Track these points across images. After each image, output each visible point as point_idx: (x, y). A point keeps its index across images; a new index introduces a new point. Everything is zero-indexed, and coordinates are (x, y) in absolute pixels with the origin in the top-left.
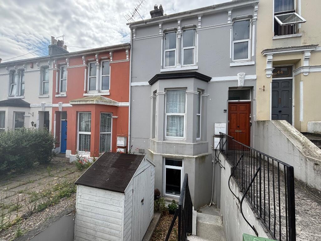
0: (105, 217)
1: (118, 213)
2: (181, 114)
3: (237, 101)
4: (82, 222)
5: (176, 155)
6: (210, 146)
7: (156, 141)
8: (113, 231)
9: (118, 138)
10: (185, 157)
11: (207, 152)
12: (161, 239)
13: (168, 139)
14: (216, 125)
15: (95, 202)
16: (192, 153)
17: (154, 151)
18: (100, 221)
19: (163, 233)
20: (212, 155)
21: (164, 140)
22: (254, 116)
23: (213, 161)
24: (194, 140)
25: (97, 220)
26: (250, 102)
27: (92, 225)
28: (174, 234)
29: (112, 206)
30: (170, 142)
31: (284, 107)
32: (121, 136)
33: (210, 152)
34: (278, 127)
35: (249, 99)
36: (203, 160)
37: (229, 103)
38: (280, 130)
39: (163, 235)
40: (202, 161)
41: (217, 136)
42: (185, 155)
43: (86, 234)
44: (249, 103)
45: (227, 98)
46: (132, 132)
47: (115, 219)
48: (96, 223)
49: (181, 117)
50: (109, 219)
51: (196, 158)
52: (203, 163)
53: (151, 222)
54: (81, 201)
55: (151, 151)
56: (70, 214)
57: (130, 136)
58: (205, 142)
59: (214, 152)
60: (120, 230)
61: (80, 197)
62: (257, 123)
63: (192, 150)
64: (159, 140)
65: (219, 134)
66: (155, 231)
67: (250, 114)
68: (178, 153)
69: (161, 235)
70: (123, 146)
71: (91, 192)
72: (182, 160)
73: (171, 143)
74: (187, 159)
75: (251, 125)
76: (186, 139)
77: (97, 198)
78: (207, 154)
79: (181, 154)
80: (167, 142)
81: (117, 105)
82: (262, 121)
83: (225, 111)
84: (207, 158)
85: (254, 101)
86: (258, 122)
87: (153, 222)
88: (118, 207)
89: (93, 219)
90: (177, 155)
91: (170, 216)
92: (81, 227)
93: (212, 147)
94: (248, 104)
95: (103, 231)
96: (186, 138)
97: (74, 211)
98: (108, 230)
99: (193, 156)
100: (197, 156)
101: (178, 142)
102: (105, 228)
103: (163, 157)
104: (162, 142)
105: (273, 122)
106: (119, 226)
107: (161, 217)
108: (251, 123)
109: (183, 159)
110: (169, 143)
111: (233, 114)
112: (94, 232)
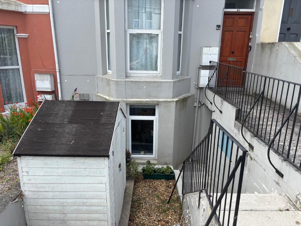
0: (77, 193)
1: (99, 185)
2: (153, 32)
3: (235, 10)
4: (37, 207)
5: (147, 100)
6: (193, 83)
7: (113, 79)
8: (93, 208)
9: (37, 77)
10: (162, 101)
11: (189, 92)
12: (143, 208)
13: (132, 75)
14: (205, 50)
15: (57, 177)
16: (171, 95)
17: (109, 96)
18: (69, 201)
19: (143, 202)
20: (195, 96)
21: (127, 76)
22: (257, 35)
23: (196, 104)
24: (174, 76)
25: (65, 200)
26: (254, 13)
27: (57, 208)
28: (157, 200)
29: (87, 177)
30: (137, 80)
31: (295, 22)
32: (41, 73)
33: (193, 91)
34: (293, 52)
35: (252, 8)
36: (185, 103)
37: (226, 14)
38: (295, 57)
39: (144, 204)
40: (183, 106)
41: (205, 68)
42: (161, 99)
43: (48, 221)
44: (252, 14)
45: (223, 6)
46: (62, 65)
47: (95, 193)
48: (62, 204)
49: (152, 38)
50: (85, 195)
51: (177, 101)
52: (184, 108)
53: (125, 192)
54: (30, 180)
55: (104, 97)
56: (16, 200)
57: (60, 72)
58: (187, 77)
59: (199, 91)
60: (105, 205)
61: (26, 174)
62: (260, 47)
63: (171, 90)
64: (119, 76)
65: (209, 64)
66: (132, 201)
67: (251, 33)
68: (150, 97)
69: (142, 204)
70: (50, 90)
71: (47, 164)
72: (155, 106)
73: (138, 82)
74: (163, 104)
75: (250, 50)
76: (161, 75)
77: (60, 171)
78: (189, 94)
79: (155, 97)
80: (131, 80)
81: (23, 10)
82: (269, 43)
83: (218, 26)
84: (189, 101)
85: (260, 12)
86: (263, 45)
87: (127, 191)
88: (98, 178)
89: (57, 200)
90: (149, 100)
91: (146, 182)
92: (38, 214)
93: (196, 84)
94: (250, 17)
95: (78, 212)
96: (161, 73)
97: (21, 195)
98: (85, 208)
99: (172, 100)
100: (177, 99)
101: (148, 80)
102: (80, 207)
103: (127, 104)
104: (123, 80)
105: (286, 45)
106: (103, 200)
107: (135, 185)
108: (251, 47)
109: (158, 104)
110: (136, 82)
111: (228, 33)
112: (62, 216)
